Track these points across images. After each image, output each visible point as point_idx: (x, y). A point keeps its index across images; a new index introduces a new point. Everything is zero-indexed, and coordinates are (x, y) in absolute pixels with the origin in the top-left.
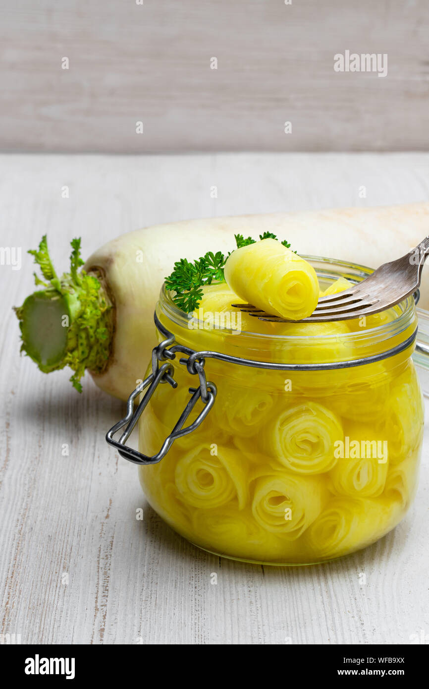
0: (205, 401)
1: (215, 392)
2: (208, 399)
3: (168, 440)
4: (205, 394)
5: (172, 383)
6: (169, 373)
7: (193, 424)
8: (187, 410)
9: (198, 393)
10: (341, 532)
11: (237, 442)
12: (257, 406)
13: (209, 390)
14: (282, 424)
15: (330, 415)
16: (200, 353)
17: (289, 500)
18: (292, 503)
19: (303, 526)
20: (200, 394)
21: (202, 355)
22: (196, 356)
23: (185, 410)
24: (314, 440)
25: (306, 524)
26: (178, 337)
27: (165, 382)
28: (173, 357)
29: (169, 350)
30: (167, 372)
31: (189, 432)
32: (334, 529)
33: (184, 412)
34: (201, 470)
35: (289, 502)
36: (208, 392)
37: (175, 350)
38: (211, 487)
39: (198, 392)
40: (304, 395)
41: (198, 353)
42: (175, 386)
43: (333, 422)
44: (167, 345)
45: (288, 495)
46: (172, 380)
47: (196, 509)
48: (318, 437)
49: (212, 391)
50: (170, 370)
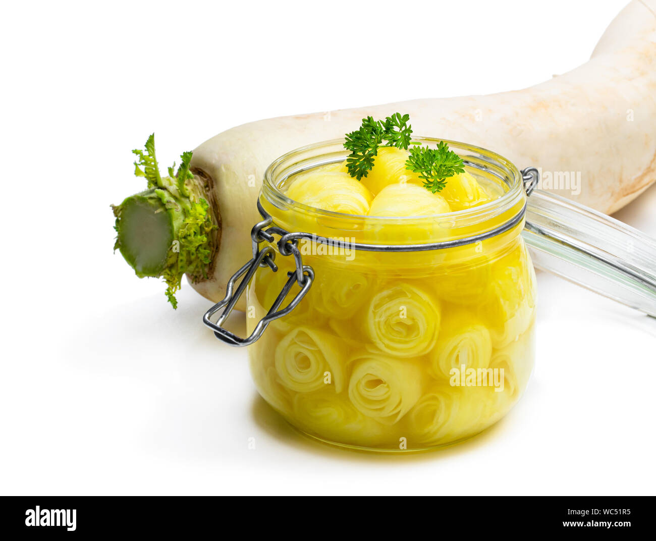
0: (302, 285)
1: (313, 277)
2: (304, 282)
3: (262, 322)
4: (301, 277)
5: (272, 266)
6: (270, 256)
7: (288, 307)
8: (283, 293)
9: (294, 277)
10: (441, 417)
11: (334, 326)
12: (351, 288)
13: (307, 274)
14: (376, 307)
15: (425, 297)
16: (292, 234)
17: (385, 383)
18: (388, 387)
19: (400, 411)
20: (296, 278)
21: (294, 236)
22: (288, 238)
23: (281, 293)
24: (409, 323)
25: (404, 409)
26: (274, 219)
27: (266, 265)
28: (271, 240)
29: (266, 231)
30: (268, 255)
31: (283, 315)
32: (433, 414)
33: (280, 295)
34: (300, 353)
35: (386, 385)
36: (304, 276)
37: (271, 232)
38: (309, 370)
39: (295, 275)
40: (402, 277)
41: (290, 235)
42: (275, 270)
43: (429, 305)
44: (263, 226)
45: (383, 378)
46: (273, 263)
47: (296, 393)
48: (413, 319)
49: (310, 275)
50: (271, 254)
